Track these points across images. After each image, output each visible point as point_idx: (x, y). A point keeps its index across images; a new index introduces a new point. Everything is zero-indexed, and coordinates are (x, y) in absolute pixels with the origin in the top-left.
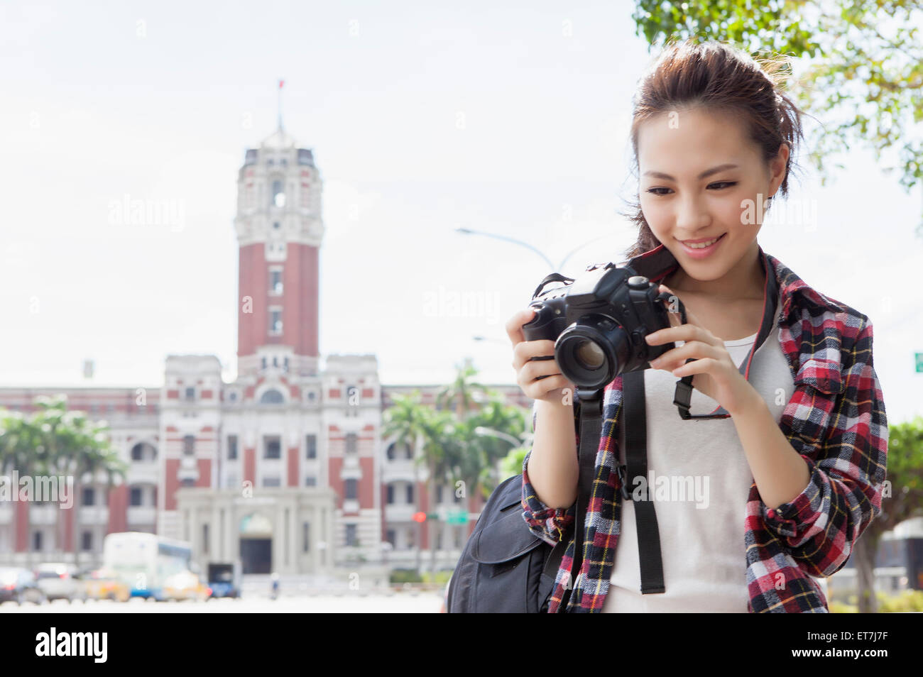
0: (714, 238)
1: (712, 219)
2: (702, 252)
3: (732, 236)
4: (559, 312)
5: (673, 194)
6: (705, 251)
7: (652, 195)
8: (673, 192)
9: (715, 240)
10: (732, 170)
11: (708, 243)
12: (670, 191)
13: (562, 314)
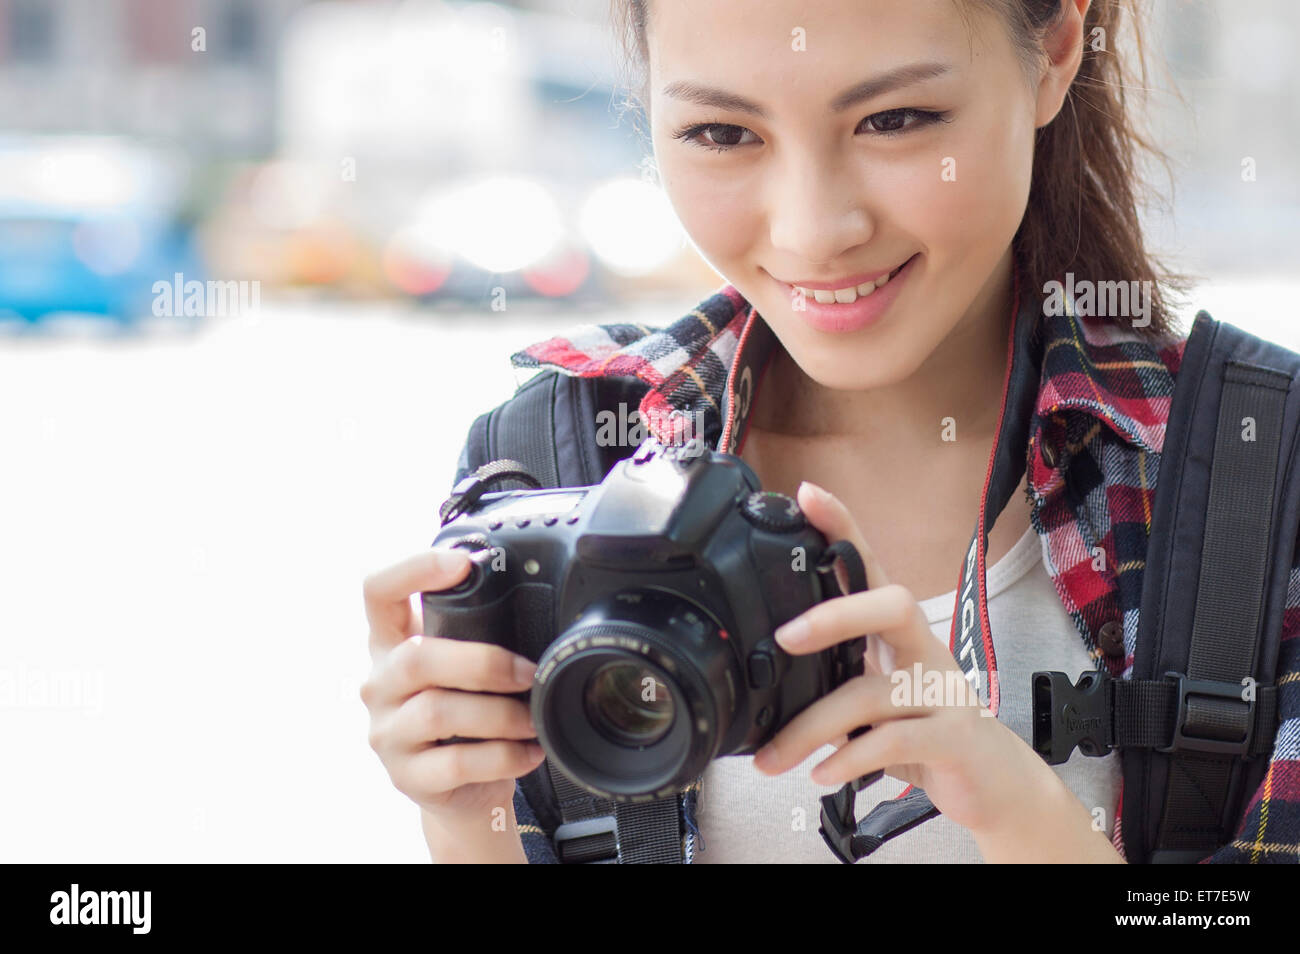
0: (881, 274)
1: (876, 221)
2: (848, 314)
3: (934, 260)
4: (534, 568)
5: (757, 150)
6: (857, 311)
7: (691, 148)
8: (758, 141)
9: (886, 277)
10: (931, 83)
11: (866, 289)
12: (745, 137)
13: (546, 575)
